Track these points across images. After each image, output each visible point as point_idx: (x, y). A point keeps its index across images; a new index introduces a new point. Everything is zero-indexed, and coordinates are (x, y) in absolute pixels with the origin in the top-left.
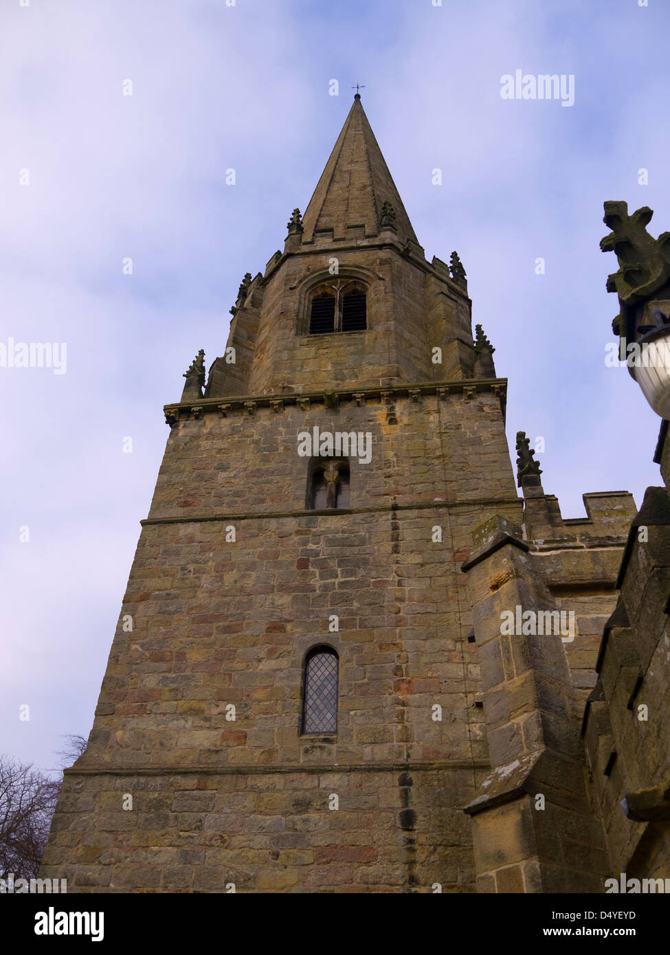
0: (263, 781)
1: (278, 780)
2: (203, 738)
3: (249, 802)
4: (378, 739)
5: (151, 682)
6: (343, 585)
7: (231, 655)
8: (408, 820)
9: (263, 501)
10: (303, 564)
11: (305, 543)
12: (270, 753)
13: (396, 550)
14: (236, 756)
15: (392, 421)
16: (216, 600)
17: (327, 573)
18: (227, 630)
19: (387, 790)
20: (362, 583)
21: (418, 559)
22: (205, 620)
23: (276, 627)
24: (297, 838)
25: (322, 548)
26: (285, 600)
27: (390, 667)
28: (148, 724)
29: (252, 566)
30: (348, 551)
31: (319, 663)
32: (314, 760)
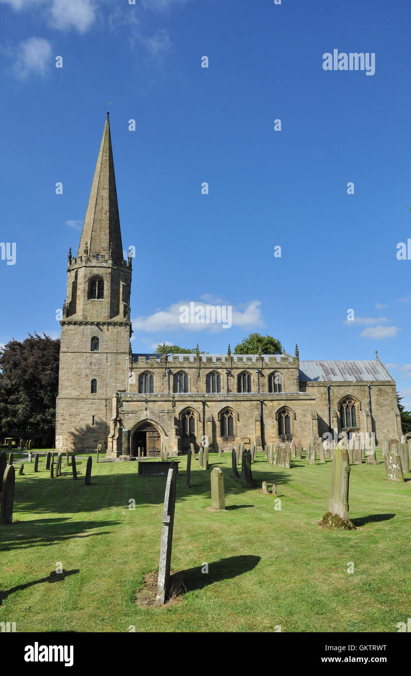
0: (87, 400)
2: (77, 394)
3: (84, 403)
4: (102, 395)
5: (66, 384)
6: (98, 368)
7: (80, 380)
8: (106, 406)
9: (82, 348)
10: (91, 364)
11: (91, 359)
12: (87, 396)
13: (107, 361)
14: (82, 397)
15: (108, 330)
16: (76, 370)
17: (95, 365)
18: (79, 376)
19: (104, 402)
20: (100, 368)
22: (75, 374)
23: (87, 376)
24: (91, 408)
25: (95, 361)
26: (88, 370)
27: (105, 384)
28: (67, 391)
29: (82, 363)
30: (99, 361)
31: (94, 382)
32: (94, 397)
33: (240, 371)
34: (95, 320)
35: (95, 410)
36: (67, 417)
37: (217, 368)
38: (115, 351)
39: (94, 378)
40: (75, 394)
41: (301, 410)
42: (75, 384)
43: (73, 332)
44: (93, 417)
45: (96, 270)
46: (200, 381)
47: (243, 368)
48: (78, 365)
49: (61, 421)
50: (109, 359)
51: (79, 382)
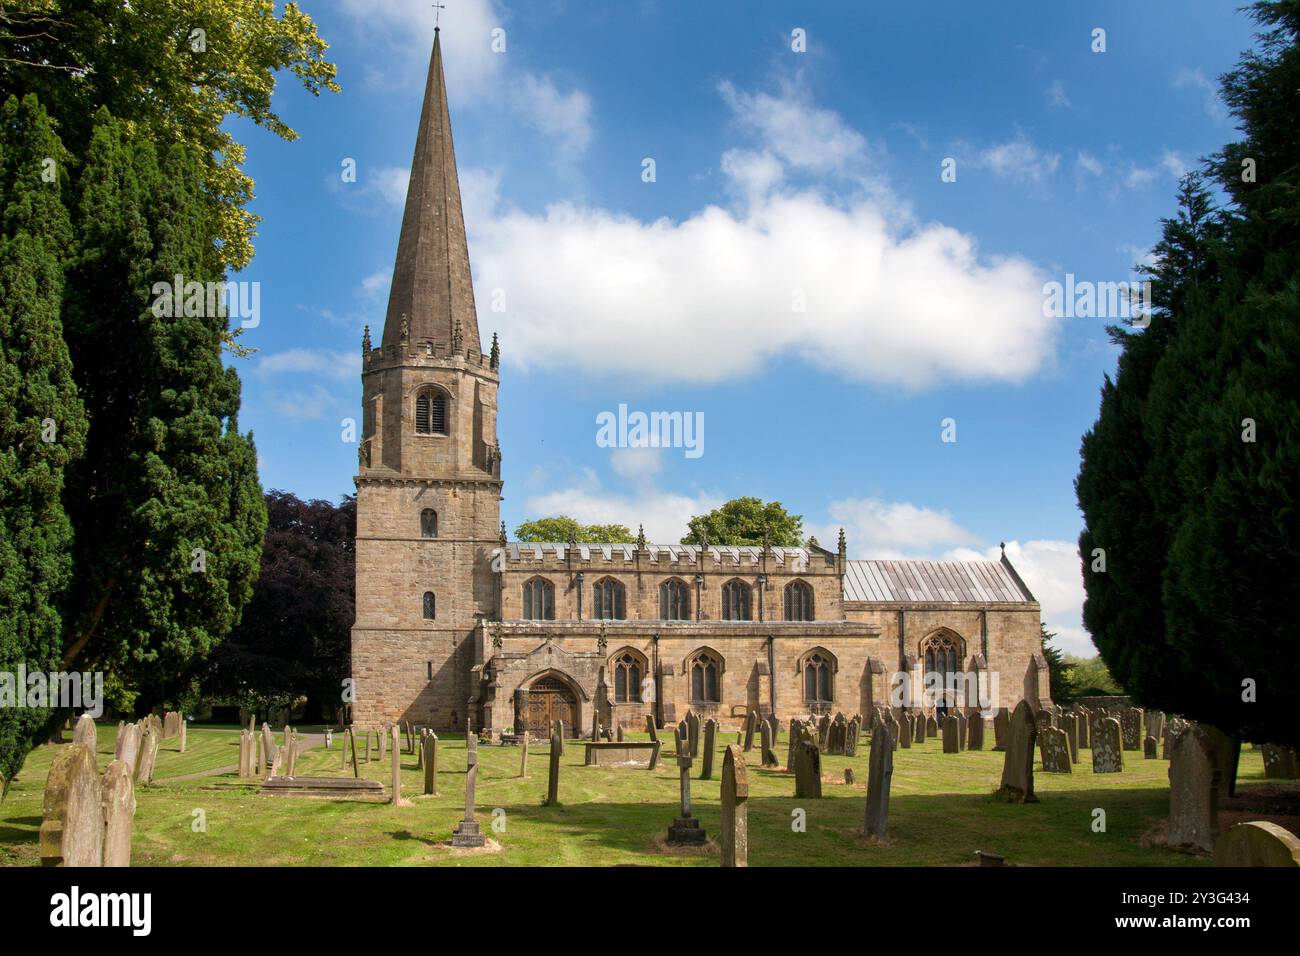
0: (414, 632)
1: (418, 632)
2: (394, 619)
3: (409, 638)
4: (446, 622)
5: (372, 601)
6: (436, 571)
7: (399, 594)
8: (455, 644)
9: (402, 532)
10: (421, 562)
11: (421, 553)
12: (416, 624)
13: (454, 558)
14: (404, 625)
15: (455, 496)
16: (391, 574)
17: (430, 566)
18: (396, 585)
19: (449, 636)
20: (441, 571)
21: (461, 562)
22: (390, 581)
23: (414, 585)
24: (424, 647)
25: (427, 556)
26: (415, 575)
28: (376, 615)
29: (402, 561)
30: (437, 558)
31: (430, 597)
32: (428, 627)
33: (727, 578)
34: (431, 475)
35: (432, 652)
36: (375, 666)
37: (679, 573)
38: (471, 538)
39: (427, 589)
40: (390, 620)
41: (851, 656)
42: (389, 600)
43: (383, 500)
44: (430, 664)
45: (428, 376)
46: (646, 598)
47: (733, 574)
48: (395, 565)
49: (363, 673)
50: (458, 552)
51: (397, 597)
